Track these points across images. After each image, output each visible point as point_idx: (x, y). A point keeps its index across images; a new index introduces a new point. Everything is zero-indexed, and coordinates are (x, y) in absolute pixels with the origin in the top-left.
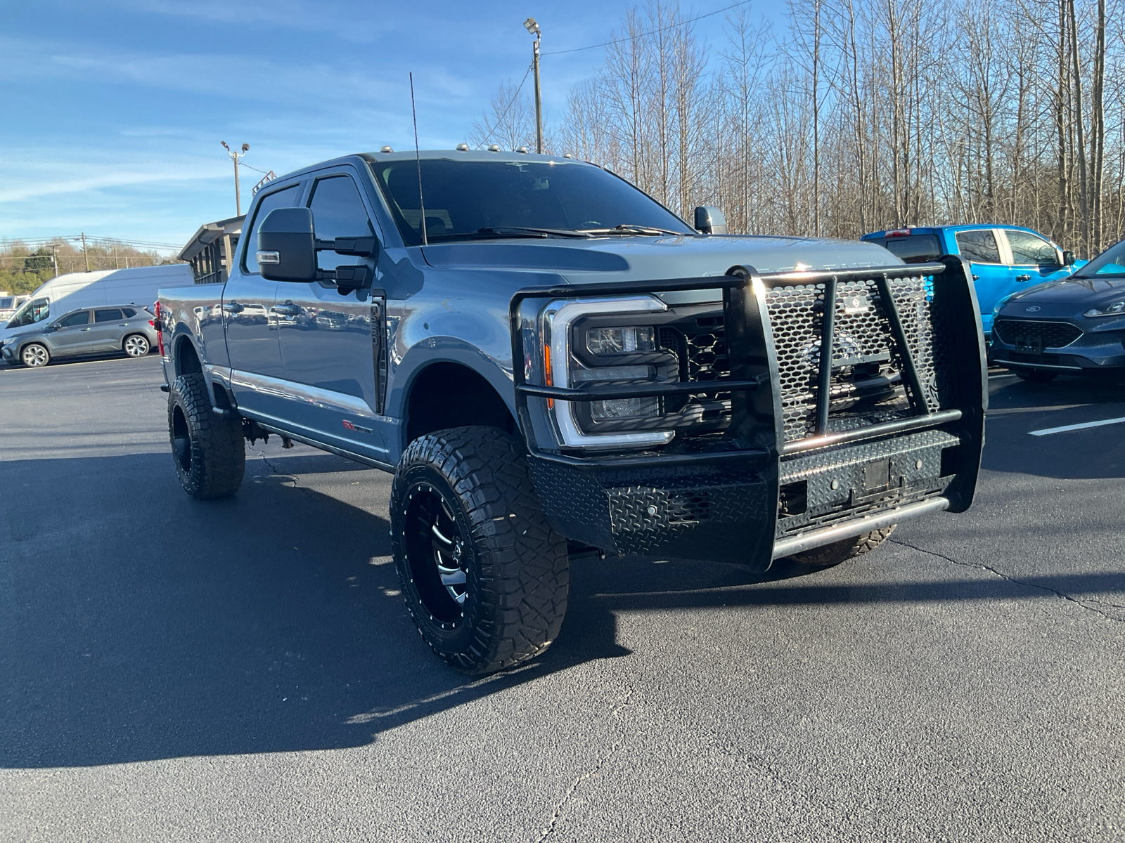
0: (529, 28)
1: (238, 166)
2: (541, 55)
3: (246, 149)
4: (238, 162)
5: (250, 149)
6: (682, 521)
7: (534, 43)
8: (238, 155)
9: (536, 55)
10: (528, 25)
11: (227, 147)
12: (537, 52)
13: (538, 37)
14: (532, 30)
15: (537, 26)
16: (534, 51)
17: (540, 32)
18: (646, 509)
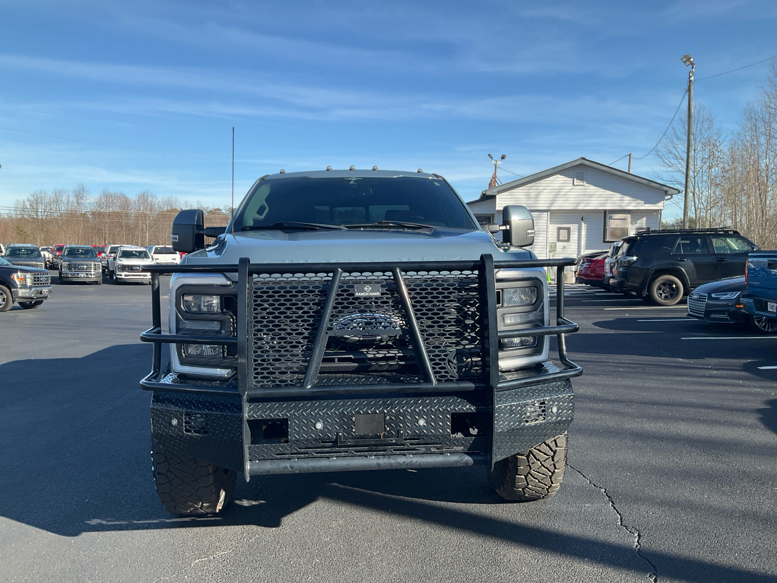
0: (685, 62)
1: (497, 169)
2: (694, 81)
3: (504, 158)
4: (497, 167)
5: (506, 159)
6: (192, 433)
7: (690, 72)
8: (498, 163)
9: (690, 81)
10: (685, 60)
11: (491, 157)
12: (692, 79)
13: (693, 68)
14: (688, 63)
15: (692, 60)
16: (689, 78)
17: (694, 64)
18: (171, 420)
